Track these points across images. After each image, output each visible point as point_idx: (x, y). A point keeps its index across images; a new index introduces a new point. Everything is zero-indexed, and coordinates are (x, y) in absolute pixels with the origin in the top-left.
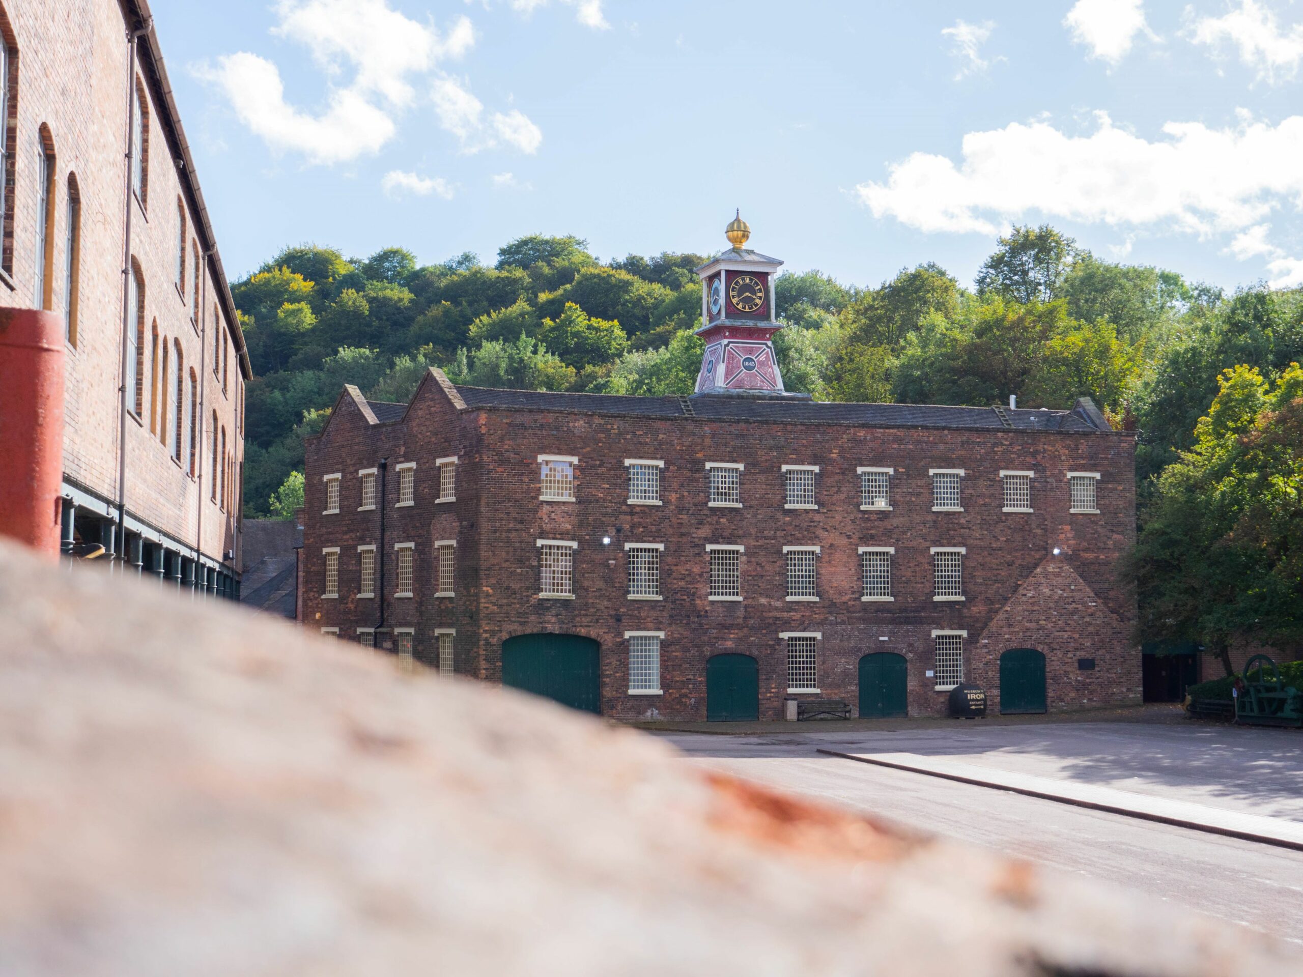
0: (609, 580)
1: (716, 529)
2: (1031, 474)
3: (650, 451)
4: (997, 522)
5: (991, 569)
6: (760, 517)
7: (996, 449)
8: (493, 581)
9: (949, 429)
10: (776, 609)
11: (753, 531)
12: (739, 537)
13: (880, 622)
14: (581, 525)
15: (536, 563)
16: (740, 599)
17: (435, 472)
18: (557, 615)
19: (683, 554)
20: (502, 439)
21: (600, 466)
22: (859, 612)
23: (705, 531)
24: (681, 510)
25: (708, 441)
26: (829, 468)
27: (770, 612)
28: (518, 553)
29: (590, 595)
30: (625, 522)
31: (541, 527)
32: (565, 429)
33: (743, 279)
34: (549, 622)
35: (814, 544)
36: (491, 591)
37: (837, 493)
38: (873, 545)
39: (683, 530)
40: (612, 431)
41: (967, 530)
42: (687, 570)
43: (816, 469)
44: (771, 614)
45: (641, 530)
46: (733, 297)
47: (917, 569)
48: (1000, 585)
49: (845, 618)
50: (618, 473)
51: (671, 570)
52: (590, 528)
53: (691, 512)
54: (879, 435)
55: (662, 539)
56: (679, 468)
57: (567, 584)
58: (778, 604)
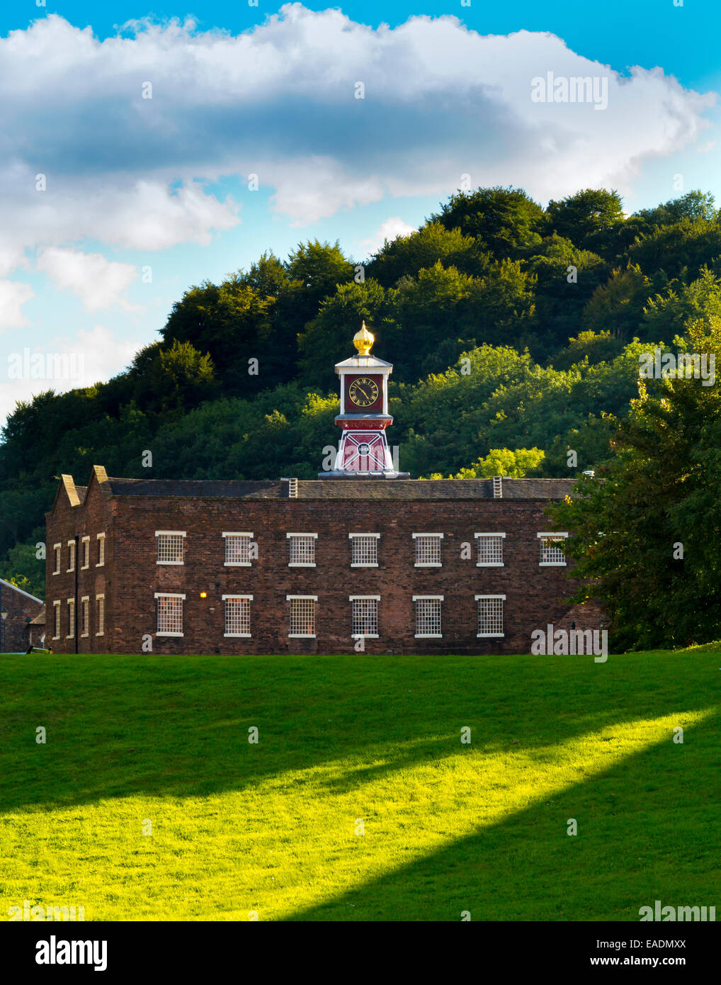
0: (209, 622)
1: (295, 583)
2: (566, 535)
3: (242, 526)
4: (534, 575)
5: (528, 611)
6: (331, 573)
7: (534, 516)
8: (122, 623)
10: (344, 644)
11: (325, 585)
12: (314, 589)
13: (430, 653)
14: (188, 582)
15: (154, 611)
16: (314, 636)
17: (96, 544)
18: (170, 648)
19: (268, 602)
20: (128, 520)
21: (204, 538)
22: (413, 646)
23: (287, 585)
24: (267, 569)
25: (288, 517)
26: (389, 535)
27: (338, 646)
28: (141, 603)
29: (196, 633)
30: (223, 579)
31: (157, 583)
32: (177, 511)
33: (361, 381)
34: (164, 653)
35: (375, 594)
36: (121, 631)
37: (395, 554)
38: (425, 594)
39: (269, 584)
40: (213, 512)
41: (508, 581)
42: (271, 615)
43: (378, 536)
45: (235, 585)
46: (352, 395)
47: (463, 612)
48: (536, 624)
49: (401, 651)
50: (218, 543)
51: (258, 615)
52: (196, 584)
53: (275, 571)
54: (432, 508)
55: (252, 592)
56: (266, 538)
57: (179, 625)
58: (346, 640)
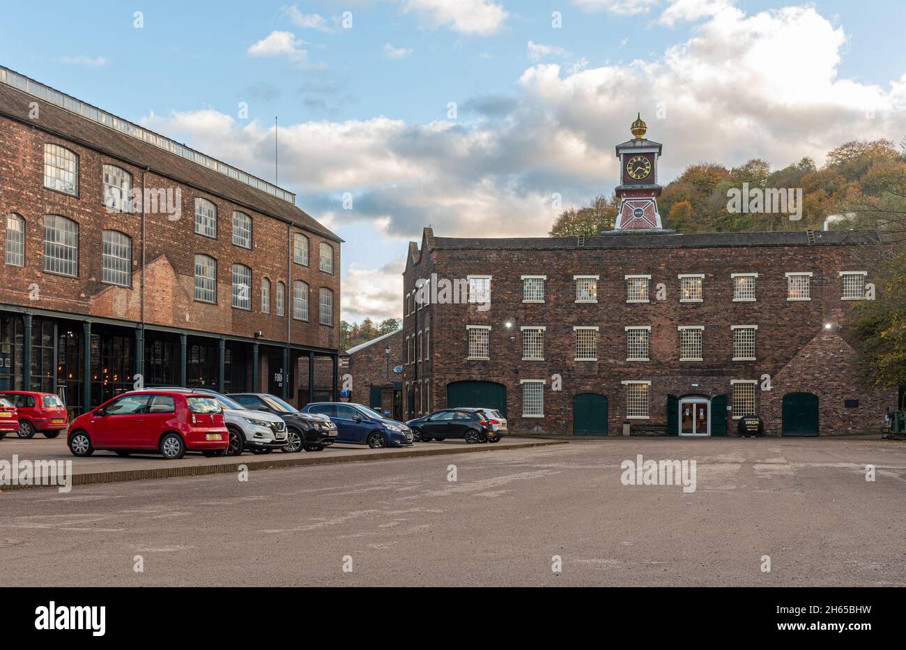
0: (510, 349)
1: (580, 317)
2: (811, 274)
3: (537, 270)
4: (783, 308)
5: (777, 339)
6: (610, 308)
7: (783, 258)
8: (440, 350)
9: (747, 246)
10: (620, 366)
11: (605, 317)
12: (596, 321)
13: (692, 374)
14: (493, 316)
15: (466, 339)
16: (596, 360)
18: (479, 370)
19: (558, 332)
20: (446, 267)
21: (506, 280)
22: (678, 368)
23: (573, 318)
24: (557, 306)
25: (575, 262)
26: (659, 276)
27: (616, 368)
28: (456, 334)
29: (499, 358)
30: (522, 314)
31: (469, 318)
32: (484, 259)
33: (636, 159)
34: (474, 374)
35: (647, 325)
36: (439, 356)
38: (689, 325)
39: (559, 318)
40: (514, 259)
41: (759, 314)
42: (561, 342)
43: (649, 277)
44: (616, 369)
45: (531, 318)
46: (629, 170)
47: (721, 340)
48: (783, 350)
49: (668, 372)
50: (518, 284)
51: (550, 342)
52: (499, 318)
53: (563, 307)
54: (695, 253)
55: (545, 324)
56: (557, 280)
57: (486, 351)
58: (622, 363)
